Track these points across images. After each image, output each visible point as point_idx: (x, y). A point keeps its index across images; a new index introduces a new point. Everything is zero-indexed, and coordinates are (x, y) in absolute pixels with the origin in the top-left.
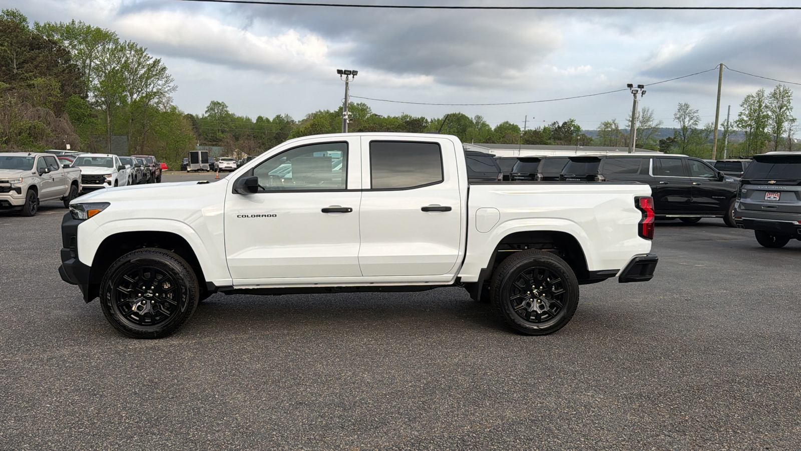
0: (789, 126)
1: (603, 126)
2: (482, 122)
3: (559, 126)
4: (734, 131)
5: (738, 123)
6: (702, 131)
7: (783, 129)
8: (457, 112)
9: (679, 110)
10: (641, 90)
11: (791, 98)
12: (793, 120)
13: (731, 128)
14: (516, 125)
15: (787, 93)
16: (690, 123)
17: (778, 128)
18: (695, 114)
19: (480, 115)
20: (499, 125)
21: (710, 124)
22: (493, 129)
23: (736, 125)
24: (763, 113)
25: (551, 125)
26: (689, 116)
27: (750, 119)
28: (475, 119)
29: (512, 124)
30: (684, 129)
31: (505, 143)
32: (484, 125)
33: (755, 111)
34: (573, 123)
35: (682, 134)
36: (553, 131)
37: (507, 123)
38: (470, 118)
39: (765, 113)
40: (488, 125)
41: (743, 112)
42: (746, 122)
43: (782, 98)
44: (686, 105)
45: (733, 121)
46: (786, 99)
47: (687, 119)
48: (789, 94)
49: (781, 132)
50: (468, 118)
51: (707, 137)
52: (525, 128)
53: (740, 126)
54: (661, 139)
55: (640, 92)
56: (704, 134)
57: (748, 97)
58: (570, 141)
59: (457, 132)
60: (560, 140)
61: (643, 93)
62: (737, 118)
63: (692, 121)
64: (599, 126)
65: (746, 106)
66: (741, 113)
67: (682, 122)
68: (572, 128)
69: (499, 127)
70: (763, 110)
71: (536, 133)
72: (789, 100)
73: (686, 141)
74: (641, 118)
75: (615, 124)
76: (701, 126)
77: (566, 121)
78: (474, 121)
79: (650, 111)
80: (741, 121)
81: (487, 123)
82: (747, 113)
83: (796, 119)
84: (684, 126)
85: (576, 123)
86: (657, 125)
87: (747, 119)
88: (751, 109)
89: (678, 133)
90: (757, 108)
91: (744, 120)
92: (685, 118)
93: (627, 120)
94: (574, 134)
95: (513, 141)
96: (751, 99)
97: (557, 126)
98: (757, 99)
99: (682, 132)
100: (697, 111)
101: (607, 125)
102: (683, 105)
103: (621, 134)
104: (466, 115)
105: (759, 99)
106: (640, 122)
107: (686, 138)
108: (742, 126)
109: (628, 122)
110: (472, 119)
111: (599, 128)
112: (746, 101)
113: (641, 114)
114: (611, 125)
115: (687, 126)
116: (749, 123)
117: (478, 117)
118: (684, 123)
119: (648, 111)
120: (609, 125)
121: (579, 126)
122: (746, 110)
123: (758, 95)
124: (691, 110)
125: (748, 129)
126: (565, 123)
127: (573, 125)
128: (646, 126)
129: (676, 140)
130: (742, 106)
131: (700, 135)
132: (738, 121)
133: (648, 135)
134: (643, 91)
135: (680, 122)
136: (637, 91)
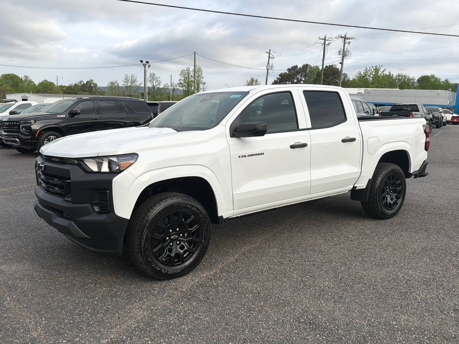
0: (203, 87)
1: (110, 84)
2: (29, 80)
3: (84, 83)
4: (178, 89)
5: (179, 84)
6: (162, 88)
7: (200, 88)
8: (11, 73)
9: (150, 76)
10: (148, 64)
11: (202, 72)
12: (204, 83)
13: (176, 87)
14: (52, 82)
15: (201, 69)
16: (156, 84)
17: (198, 87)
18: (159, 79)
19: (27, 75)
20: (40, 82)
21: (166, 85)
22: (37, 84)
23: (178, 85)
24: (190, 79)
25: (79, 83)
26: (155, 80)
27: (184, 82)
28: (24, 78)
29: (49, 81)
30: (154, 87)
31: (51, 93)
32: (31, 82)
33: (187, 78)
34: (93, 82)
35: (152, 90)
36: (80, 86)
37: (46, 81)
38: (20, 77)
39: (191, 80)
40: (33, 82)
41: (181, 78)
42: (183, 84)
43: (199, 72)
44: (153, 74)
45: (177, 84)
46: (200, 72)
47: (155, 82)
48: (202, 70)
49: (199, 89)
50: (19, 77)
51: (165, 92)
52: (57, 84)
53: (180, 86)
54: (142, 93)
55: (147, 65)
56: (163, 90)
57: (183, 70)
58: (92, 93)
59: (12, 86)
60: (86, 92)
61: (149, 66)
62: (179, 82)
63: (157, 83)
64: (108, 84)
65: (182, 76)
66: (180, 79)
67: (152, 83)
68: (92, 85)
69: (40, 83)
70: (190, 78)
71: (70, 87)
72: (202, 73)
73: (155, 94)
74: (130, 80)
75: (117, 83)
76: (161, 86)
77: (88, 81)
78: (24, 79)
79: (135, 77)
80: (180, 83)
81: (33, 80)
82: (183, 79)
83: (205, 83)
84: (153, 86)
85: (94, 82)
86: (139, 85)
87: (183, 82)
88: (185, 77)
89: (150, 89)
90: (187, 77)
91: (182, 83)
92: (153, 81)
93: (123, 81)
94: (94, 88)
95: (56, 92)
96: (184, 72)
97: (82, 83)
98: (187, 72)
99: (152, 88)
100: (159, 77)
101: (112, 83)
102: (152, 74)
103: (121, 89)
104: (17, 75)
105: (188, 72)
106: (130, 82)
107: (155, 92)
108: (181, 86)
109: (123, 82)
110: (22, 77)
111: (108, 85)
112: (182, 73)
113: (131, 78)
114: (115, 83)
115: (155, 85)
116: (184, 84)
117: (26, 77)
118: (153, 84)
119: (134, 76)
120: (113, 84)
121: (96, 84)
122: (183, 77)
123: (187, 70)
124: (156, 77)
125: (184, 88)
126: (88, 82)
127: (92, 83)
128: (134, 85)
129: (150, 93)
130: (180, 75)
131: (161, 91)
132: (179, 83)
133: (135, 90)
134: (149, 65)
135: (151, 83)
136: (146, 65)
